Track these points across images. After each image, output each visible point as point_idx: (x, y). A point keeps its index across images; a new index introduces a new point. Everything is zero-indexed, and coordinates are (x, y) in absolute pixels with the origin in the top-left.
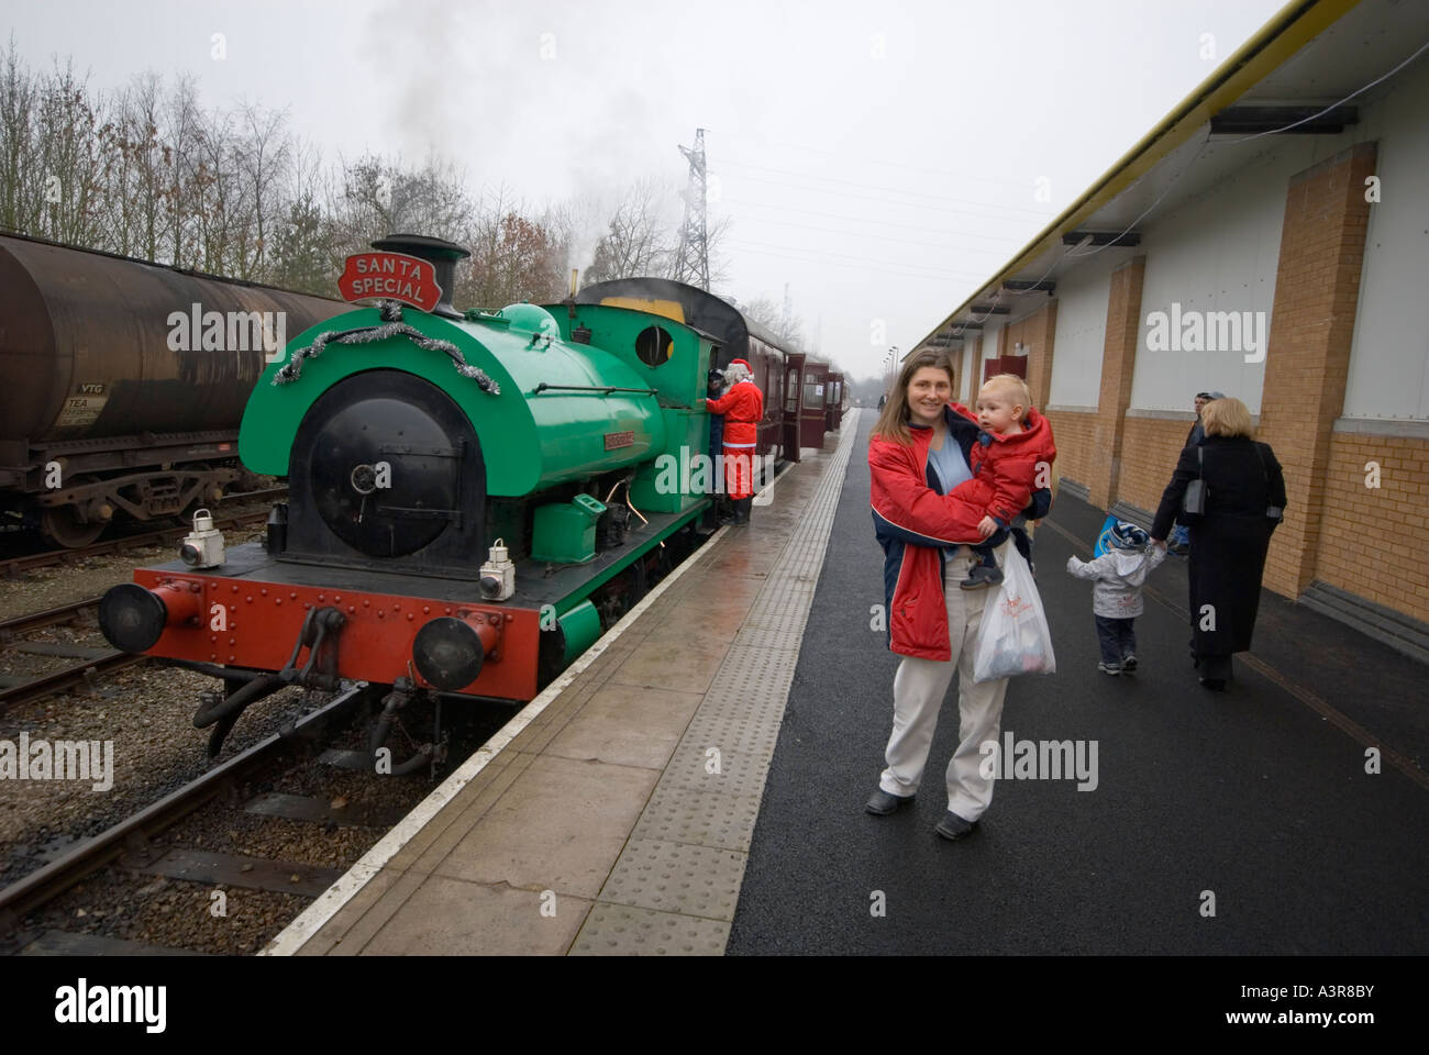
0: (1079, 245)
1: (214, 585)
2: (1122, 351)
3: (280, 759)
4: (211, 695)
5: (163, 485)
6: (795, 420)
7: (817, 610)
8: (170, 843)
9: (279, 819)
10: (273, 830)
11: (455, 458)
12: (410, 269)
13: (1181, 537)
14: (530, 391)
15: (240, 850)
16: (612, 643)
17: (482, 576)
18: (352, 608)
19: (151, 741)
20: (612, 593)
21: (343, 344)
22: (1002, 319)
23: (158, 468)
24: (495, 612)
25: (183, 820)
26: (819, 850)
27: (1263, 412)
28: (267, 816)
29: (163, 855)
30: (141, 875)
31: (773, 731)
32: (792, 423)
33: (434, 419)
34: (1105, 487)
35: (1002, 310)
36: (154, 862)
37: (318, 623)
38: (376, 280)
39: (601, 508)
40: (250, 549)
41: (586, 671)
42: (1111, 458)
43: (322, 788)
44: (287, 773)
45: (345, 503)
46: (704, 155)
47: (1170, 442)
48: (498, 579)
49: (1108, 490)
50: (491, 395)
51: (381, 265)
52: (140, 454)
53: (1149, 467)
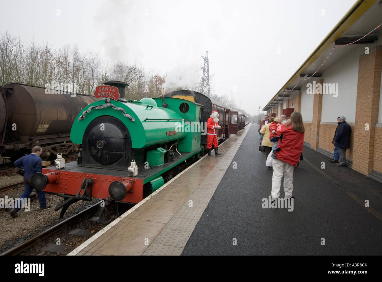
0: (304, 77)
1: (61, 173)
2: (318, 106)
3: (80, 219)
4: (60, 202)
5: (63, 147)
6: (228, 127)
7: (224, 178)
8: (48, 241)
9: (77, 236)
10: (75, 239)
11: (124, 138)
12: (112, 89)
13: (335, 158)
14: (143, 120)
15: (65, 244)
16: (164, 188)
17: (129, 170)
18: (95, 179)
19: (49, 214)
20: (170, 174)
21: (96, 109)
22: (287, 98)
23: (63, 142)
24: (131, 179)
25: (52, 236)
26: (204, 248)
27: (356, 122)
28: (74, 235)
29: (45, 245)
30: (39, 250)
31: (201, 213)
32: (227, 128)
33: (118, 128)
34: (315, 144)
35: (287, 96)
36: (43, 247)
37: (86, 183)
38: (104, 93)
39: (165, 151)
40: (74, 163)
41: (154, 196)
42: (316, 136)
43: (90, 227)
44: (81, 223)
45: (96, 151)
46: (208, 58)
47: (332, 131)
48: (133, 171)
49: (316, 144)
50: (133, 121)
51: (105, 88)
52: (57, 139)
53: (326, 138)
